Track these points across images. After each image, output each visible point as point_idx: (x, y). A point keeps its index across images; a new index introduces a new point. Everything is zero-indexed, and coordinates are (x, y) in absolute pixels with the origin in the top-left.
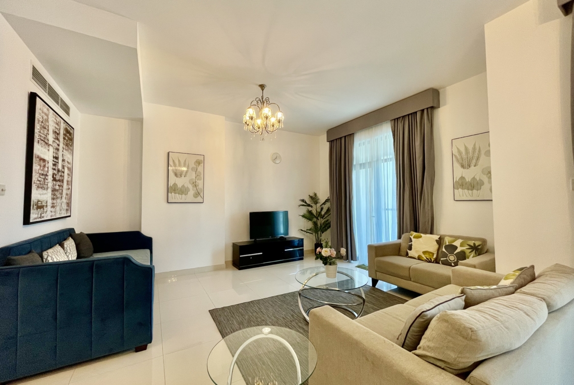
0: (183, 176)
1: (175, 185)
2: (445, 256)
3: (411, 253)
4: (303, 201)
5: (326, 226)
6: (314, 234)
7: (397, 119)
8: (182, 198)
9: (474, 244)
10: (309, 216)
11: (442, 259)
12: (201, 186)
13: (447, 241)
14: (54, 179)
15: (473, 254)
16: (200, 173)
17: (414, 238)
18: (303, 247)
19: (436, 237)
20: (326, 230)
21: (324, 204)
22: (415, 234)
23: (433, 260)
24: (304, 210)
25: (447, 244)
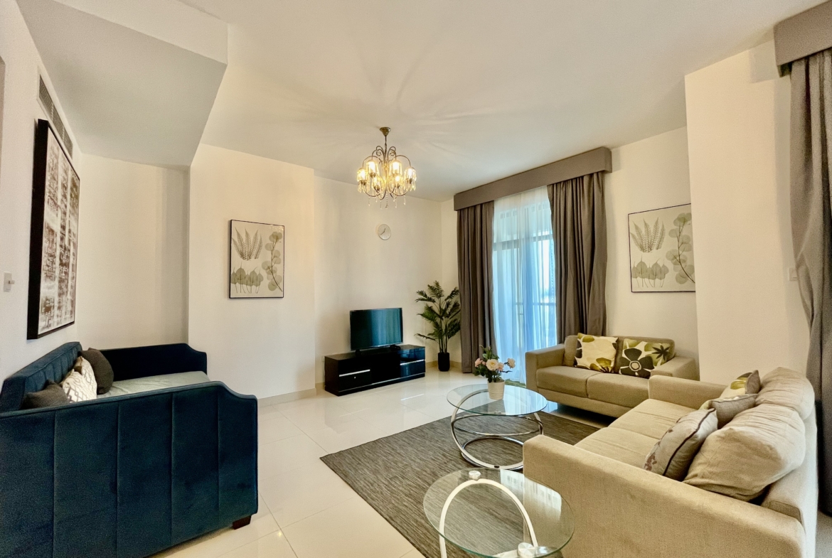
0: (253, 257)
1: (241, 270)
2: (626, 363)
3: (580, 362)
4: (421, 293)
5: (454, 329)
6: (437, 340)
7: (557, 184)
8: (254, 291)
9: (662, 347)
10: (430, 315)
11: (622, 368)
12: (279, 273)
13: (627, 344)
14: (62, 264)
15: (661, 359)
16: (278, 252)
17: (583, 341)
18: (424, 359)
19: (614, 340)
20: (453, 334)
21: (450, 297)
22: (584, 336)
23: (610, 369)
24: (421, 307)
25: (628, 348)
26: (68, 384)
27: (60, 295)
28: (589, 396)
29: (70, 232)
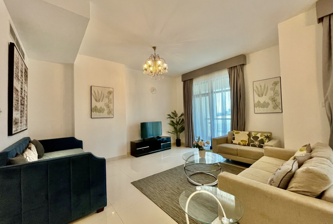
0: (101, 101)
1: (96, 107)
2: (253, 142)
3: (234, 142)
4: (169, 115)
5: (182, 129)
6: (176, 134)
8: (101, 115)
9: (267, 135)
10: (173, 124)
11: (251, 144)
12: (111, 107)
13: (253, 134)
14: (21, 104)
15: (267, 140)
16: (111, 99)
17: (235, 133)
18: (170, 142)
19: (248, 133)
20: (182, 132)
21: (180, 116)
22: (236, 131)
23: (246, 144)
24: (169, 121)
25: (254, 136)
26: (26, 154)
27: (21, 117)
28: (239, 155)
29: (24, 91)
